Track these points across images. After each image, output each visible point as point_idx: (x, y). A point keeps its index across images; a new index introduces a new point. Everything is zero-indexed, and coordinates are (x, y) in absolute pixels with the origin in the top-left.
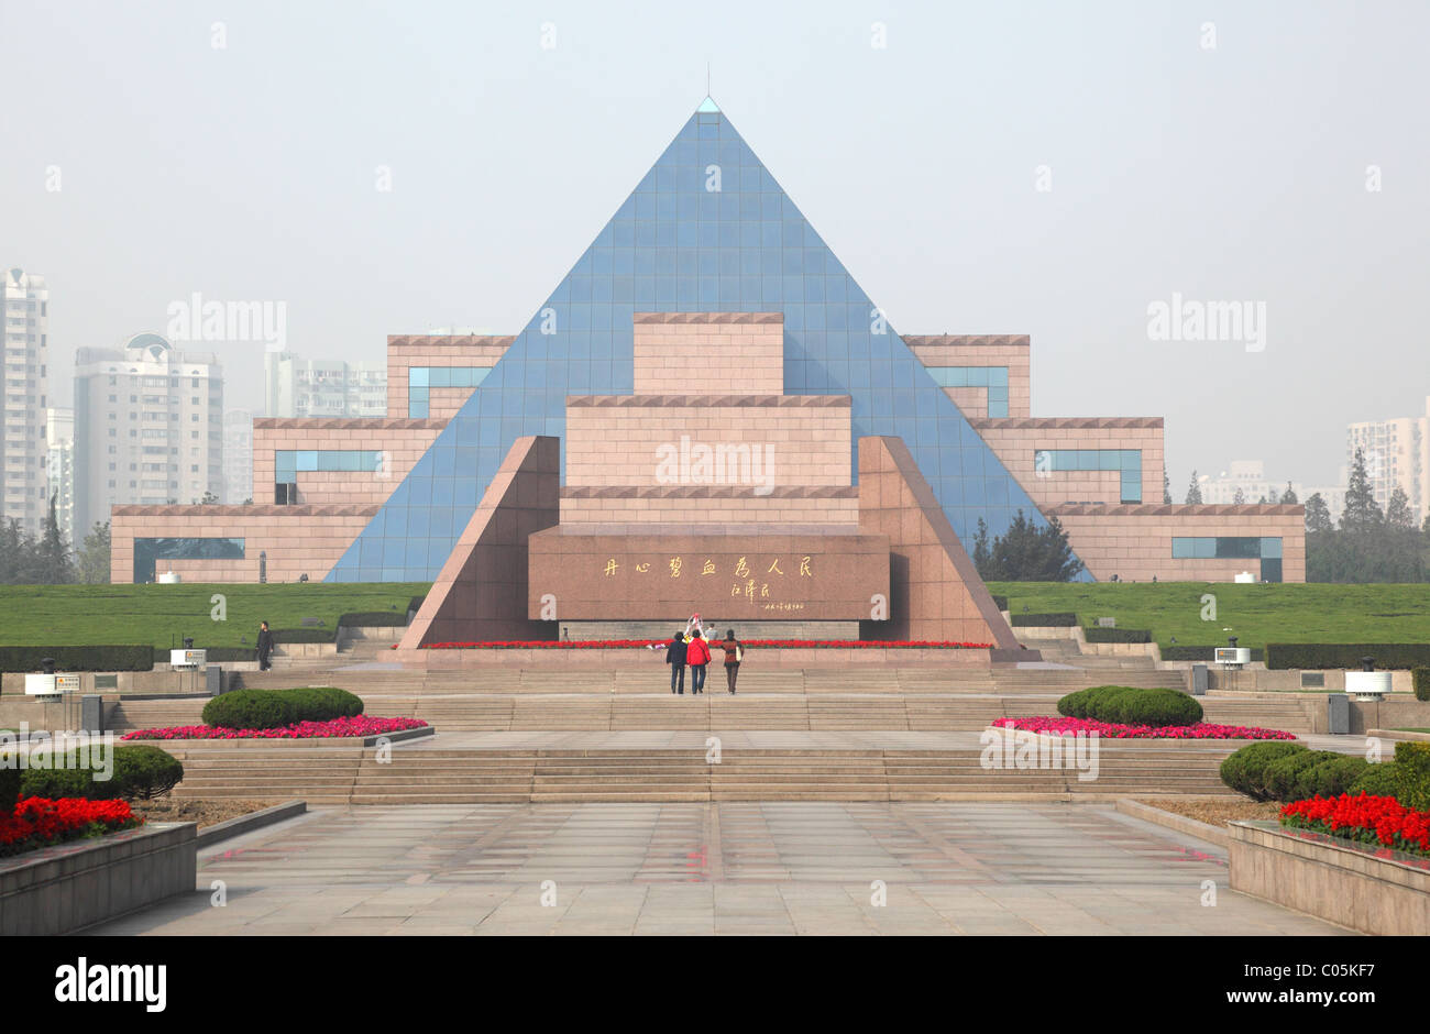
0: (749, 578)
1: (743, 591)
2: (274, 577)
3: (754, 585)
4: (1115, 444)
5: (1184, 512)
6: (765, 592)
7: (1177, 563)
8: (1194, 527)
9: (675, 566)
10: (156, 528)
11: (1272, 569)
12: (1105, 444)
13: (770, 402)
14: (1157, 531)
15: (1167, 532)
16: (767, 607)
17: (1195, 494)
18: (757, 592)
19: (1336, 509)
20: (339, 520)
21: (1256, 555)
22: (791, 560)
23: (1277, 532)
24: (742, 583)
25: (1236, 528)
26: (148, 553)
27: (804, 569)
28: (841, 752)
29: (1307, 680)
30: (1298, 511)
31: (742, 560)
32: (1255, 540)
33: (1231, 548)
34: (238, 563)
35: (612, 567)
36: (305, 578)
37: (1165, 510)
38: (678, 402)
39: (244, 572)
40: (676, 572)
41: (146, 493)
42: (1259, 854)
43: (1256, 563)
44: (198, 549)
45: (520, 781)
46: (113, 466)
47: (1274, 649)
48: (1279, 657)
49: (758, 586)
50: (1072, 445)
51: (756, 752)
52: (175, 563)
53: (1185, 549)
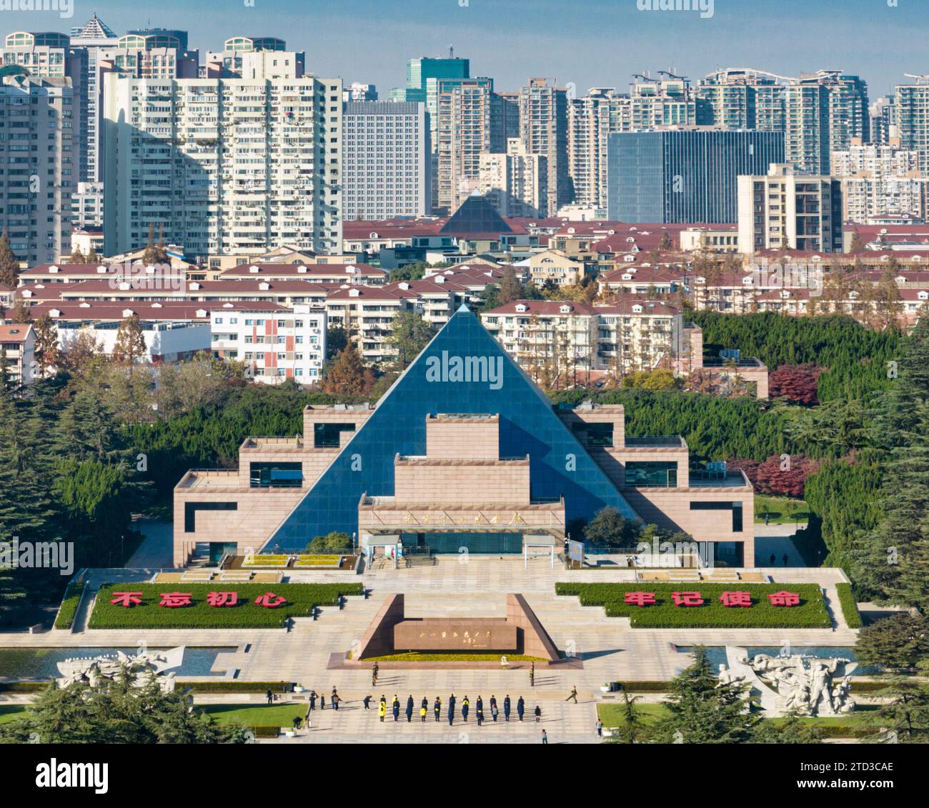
0: (469, 638)
1: (467, 641)
3: (471, 640)
6: (474, 642)
7: (694, 511)
8: (700, 498)
13: (492, 464)
15: (688, 500)
16: (475, 646)
22: (483, 632)
23: (739, 500)
25: (722, 498)
27: (488, 635)
31: (467, 633)
32: (731, 503)
34: (235, 512)
35: (422, 635)
37: (687, 490)
38: (449, 464)
40: (444, 636)
43: (731, 512)
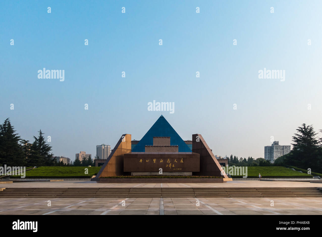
0: (170, 163)
1: (169, 166)
3: (171, 165)
6: (173, 166)
9: (154, 160)
10: (100, 162)
16: (174, 169)
18: (172, 166)
22: (179, 159)
24: (169, 164)
27: (182, 161)
31: (169, 160)
35: (141, 161)
40: (155, 162)
49: (172, 165)
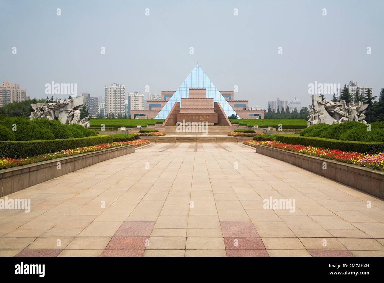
2: (149, 118)
3: (202, 119)
4: (243, 103)
5: (250, 111)
7: (250, 117)
8: (251, 113)
10: (136, 113)
11: (260, 118)
12: (242, 103)
13: (204, 99)
14: (248, 113)
15: (249, 113)
17: (252, 109)
19: (267, 111)
20: (156, 112)
21: (258, 116)
22: (206, 116)
23: (261, 113)
25: (256, 113)
26: (135, 116)
27: (208, 117)
28: (211, 137)
29: (264, 129)
30: (263, 111)
31: (201, 116)
32: (258, 114)
33: (255, 115)
34: (145, 117)
35: (186, 117)
36: (152, 118)
37: (248, 111)
38: (194, 99)
39: (146, 118)
40: (193, 117)
41: (136, 109)
42: (260, 148)
43: (258, 117)
44: (141, 115)
45: (175, 140)
46: (132, 106)
47: (261, 126)
48: (261, 127)
50: (238, 103)
51: (202, 137)
52: (138, 117)
53: (251, 115)
